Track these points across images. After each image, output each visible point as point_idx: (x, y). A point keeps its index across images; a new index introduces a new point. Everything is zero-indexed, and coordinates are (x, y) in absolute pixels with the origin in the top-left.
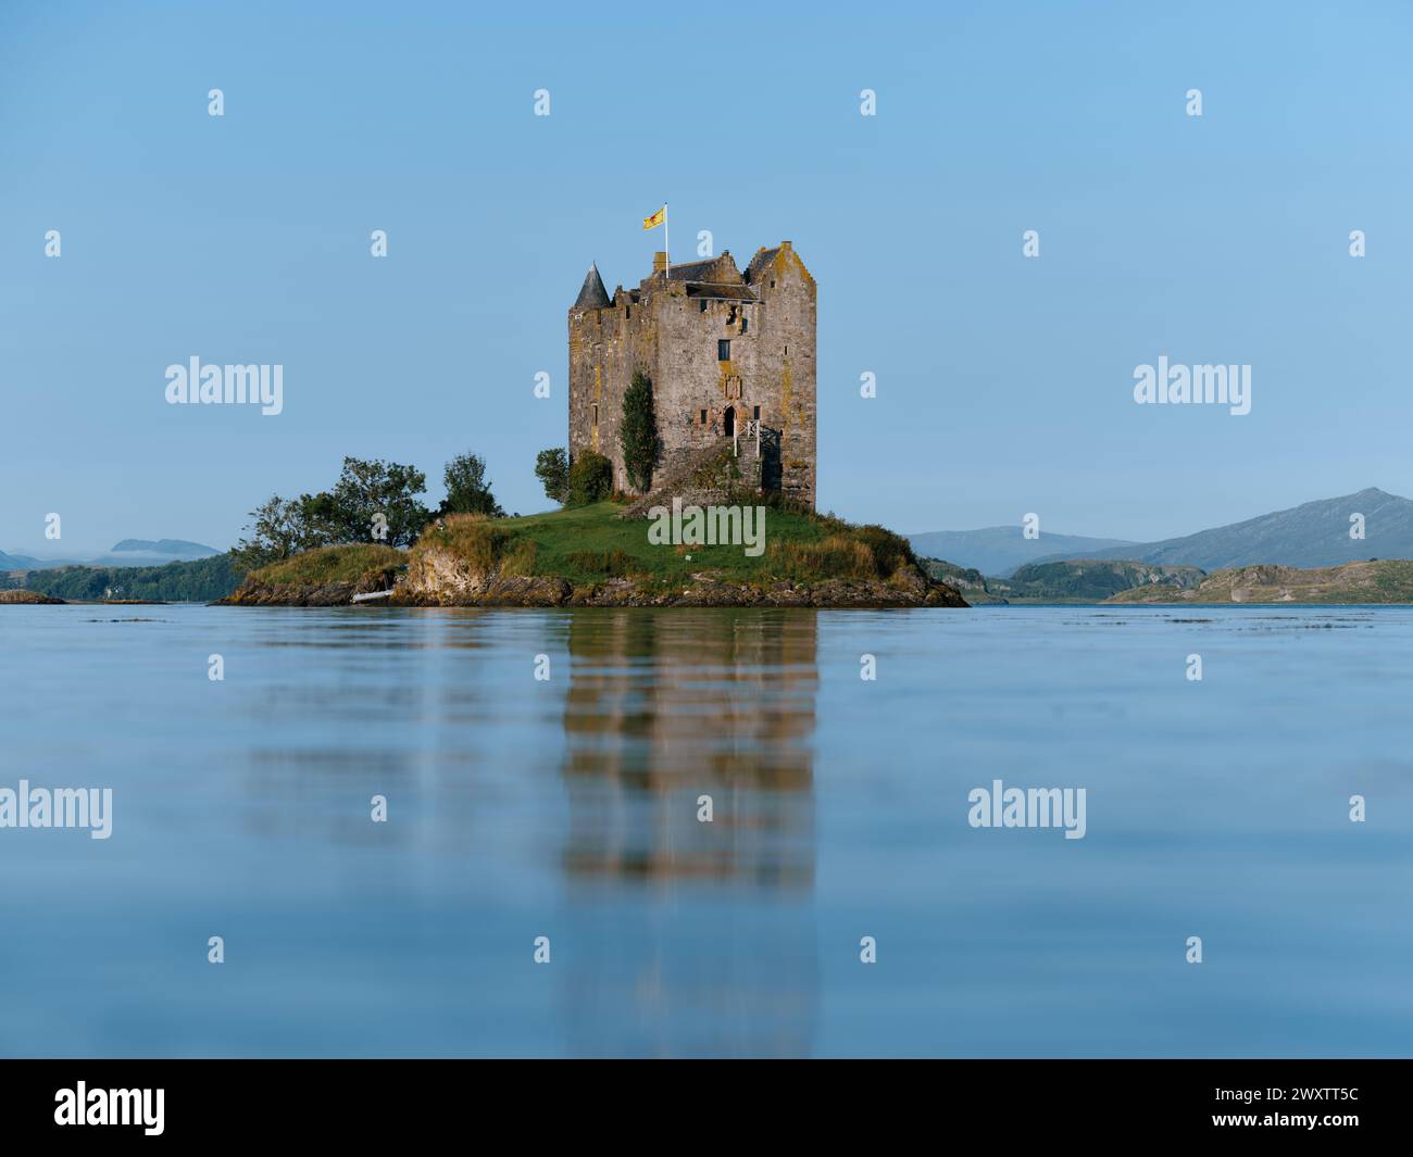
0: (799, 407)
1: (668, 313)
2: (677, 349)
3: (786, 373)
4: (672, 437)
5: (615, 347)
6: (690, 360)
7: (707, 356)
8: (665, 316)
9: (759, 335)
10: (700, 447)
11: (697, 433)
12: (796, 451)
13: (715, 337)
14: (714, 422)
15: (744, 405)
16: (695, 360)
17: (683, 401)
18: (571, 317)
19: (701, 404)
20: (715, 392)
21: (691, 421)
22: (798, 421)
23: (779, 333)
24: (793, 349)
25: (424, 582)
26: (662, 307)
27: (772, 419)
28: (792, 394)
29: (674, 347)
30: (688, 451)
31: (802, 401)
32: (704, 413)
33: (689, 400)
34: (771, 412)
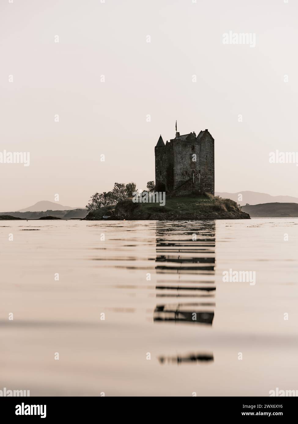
0: (210, 170)
1: (177, 148)
2: (179, 156)
3: (207, 162)
4: (178, 178)
5: (165, 156)
6: (182, 159)
7: (187, 158)
8: (176, 148)
9: (200, 153)
10: (185, 180)
11: (185, 177)
12: (209, 181)
13: (188, 153)
14: (189, 174)
15: (196, 170)
16: (184, 159)
17: (181, 169)
18: (155, 149)
19: (185, 170)
20: (189, 167)
21: (183, 174)
22: (210, 174)
23: (205, 152)
24: (208, 156)
25: (117, 214)
26: (175, 146)
27: (203, 173)
28: (208, 167)
29: (178, 156)
30: (182, 181)
31: (211, 169)
32: (186, 172)
33: (182, 169)
34: (203, 171)
